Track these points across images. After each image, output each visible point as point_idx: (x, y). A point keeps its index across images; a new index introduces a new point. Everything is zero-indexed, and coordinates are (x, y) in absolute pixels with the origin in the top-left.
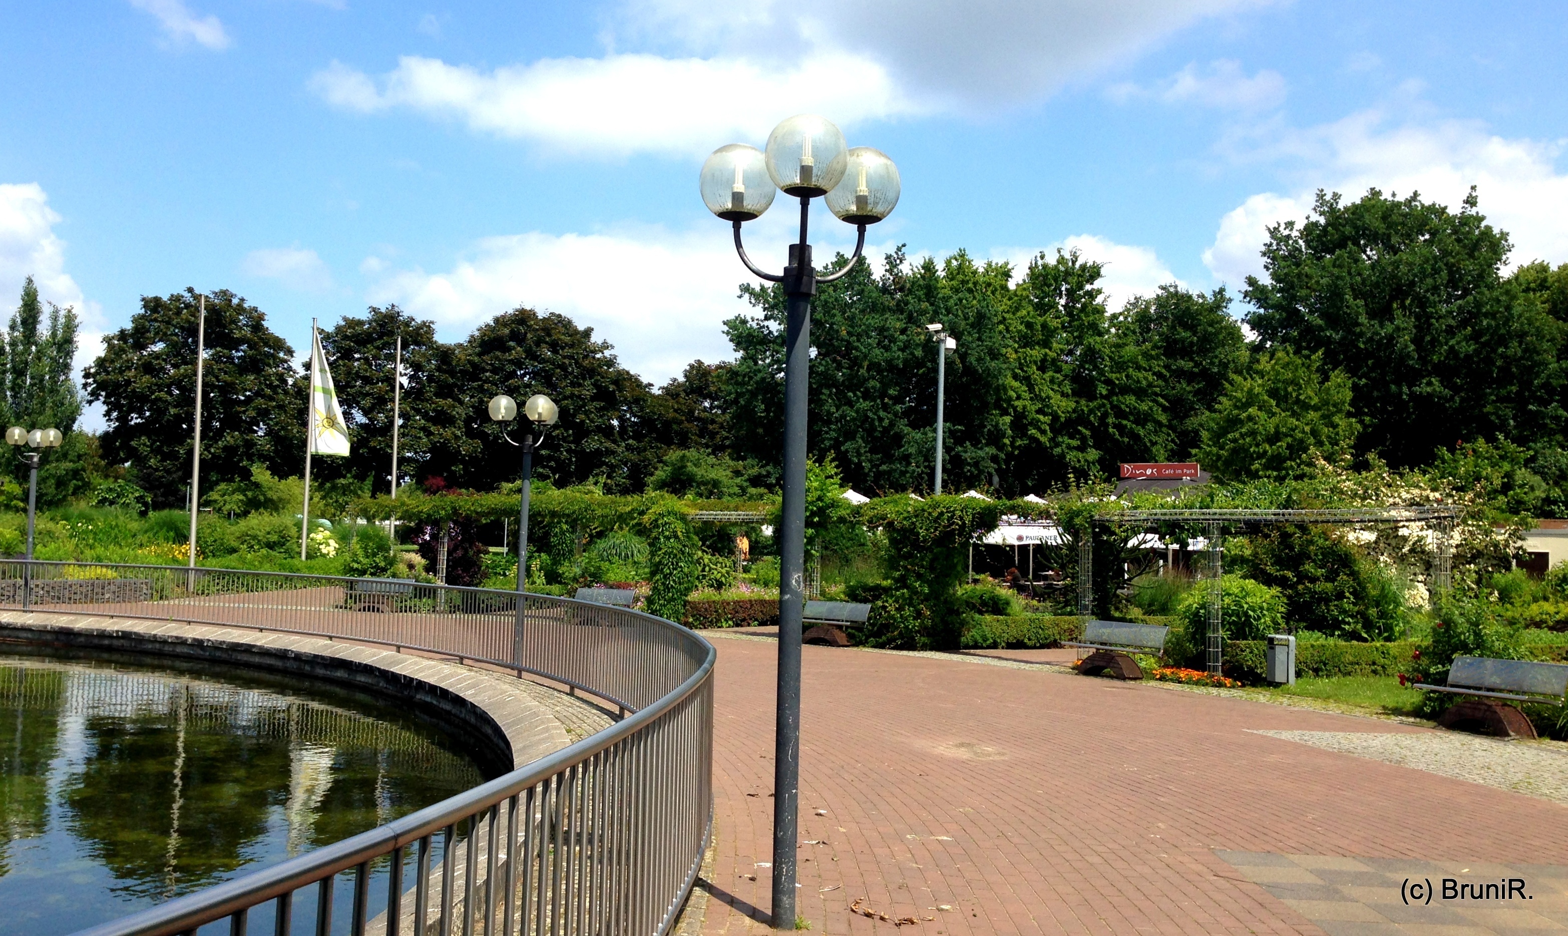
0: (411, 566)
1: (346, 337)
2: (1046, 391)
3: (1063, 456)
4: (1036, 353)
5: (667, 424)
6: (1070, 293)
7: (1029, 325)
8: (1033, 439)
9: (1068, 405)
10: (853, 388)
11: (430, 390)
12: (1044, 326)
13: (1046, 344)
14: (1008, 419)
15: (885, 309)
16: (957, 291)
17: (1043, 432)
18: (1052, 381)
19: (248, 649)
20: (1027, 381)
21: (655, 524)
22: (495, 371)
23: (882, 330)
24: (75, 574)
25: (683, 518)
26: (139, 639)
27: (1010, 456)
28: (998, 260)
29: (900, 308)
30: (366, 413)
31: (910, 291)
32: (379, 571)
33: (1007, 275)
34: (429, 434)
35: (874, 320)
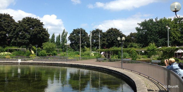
0: (103, 57)
1: (93, 32)
2: (177, 34)
3: (179, 41)
4: (175, 29)
5: (128, 40)
6: (179, 21)
7: (174, 26)
8: (176, 40)
9: (180, 35)
10: (152, 34)
11: (102, 37)
12: (176, 26)
13: (177, 28)
14: (172, 37)
15: (155, 25)
16: (164, 22)
17: (177, 39)
18: (178, 32)
19: (91, 66)
20: (174, 32)
21: (132, 52)
22: (109, 35)
23: (155, 28)
24: (70, 58)
25: (135, 51)
26: (79, 65)
27: (173, 42)
28: (170, 18)
29: (157, 25)
30: (96, 40)
31: (159, 22)
32: (100, 57)
33: (171, 20)
34: (102, 42)
35: (154, 26)
